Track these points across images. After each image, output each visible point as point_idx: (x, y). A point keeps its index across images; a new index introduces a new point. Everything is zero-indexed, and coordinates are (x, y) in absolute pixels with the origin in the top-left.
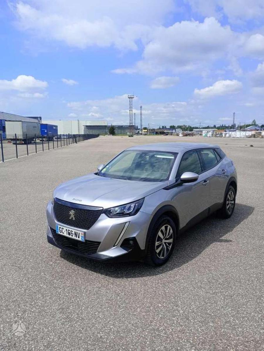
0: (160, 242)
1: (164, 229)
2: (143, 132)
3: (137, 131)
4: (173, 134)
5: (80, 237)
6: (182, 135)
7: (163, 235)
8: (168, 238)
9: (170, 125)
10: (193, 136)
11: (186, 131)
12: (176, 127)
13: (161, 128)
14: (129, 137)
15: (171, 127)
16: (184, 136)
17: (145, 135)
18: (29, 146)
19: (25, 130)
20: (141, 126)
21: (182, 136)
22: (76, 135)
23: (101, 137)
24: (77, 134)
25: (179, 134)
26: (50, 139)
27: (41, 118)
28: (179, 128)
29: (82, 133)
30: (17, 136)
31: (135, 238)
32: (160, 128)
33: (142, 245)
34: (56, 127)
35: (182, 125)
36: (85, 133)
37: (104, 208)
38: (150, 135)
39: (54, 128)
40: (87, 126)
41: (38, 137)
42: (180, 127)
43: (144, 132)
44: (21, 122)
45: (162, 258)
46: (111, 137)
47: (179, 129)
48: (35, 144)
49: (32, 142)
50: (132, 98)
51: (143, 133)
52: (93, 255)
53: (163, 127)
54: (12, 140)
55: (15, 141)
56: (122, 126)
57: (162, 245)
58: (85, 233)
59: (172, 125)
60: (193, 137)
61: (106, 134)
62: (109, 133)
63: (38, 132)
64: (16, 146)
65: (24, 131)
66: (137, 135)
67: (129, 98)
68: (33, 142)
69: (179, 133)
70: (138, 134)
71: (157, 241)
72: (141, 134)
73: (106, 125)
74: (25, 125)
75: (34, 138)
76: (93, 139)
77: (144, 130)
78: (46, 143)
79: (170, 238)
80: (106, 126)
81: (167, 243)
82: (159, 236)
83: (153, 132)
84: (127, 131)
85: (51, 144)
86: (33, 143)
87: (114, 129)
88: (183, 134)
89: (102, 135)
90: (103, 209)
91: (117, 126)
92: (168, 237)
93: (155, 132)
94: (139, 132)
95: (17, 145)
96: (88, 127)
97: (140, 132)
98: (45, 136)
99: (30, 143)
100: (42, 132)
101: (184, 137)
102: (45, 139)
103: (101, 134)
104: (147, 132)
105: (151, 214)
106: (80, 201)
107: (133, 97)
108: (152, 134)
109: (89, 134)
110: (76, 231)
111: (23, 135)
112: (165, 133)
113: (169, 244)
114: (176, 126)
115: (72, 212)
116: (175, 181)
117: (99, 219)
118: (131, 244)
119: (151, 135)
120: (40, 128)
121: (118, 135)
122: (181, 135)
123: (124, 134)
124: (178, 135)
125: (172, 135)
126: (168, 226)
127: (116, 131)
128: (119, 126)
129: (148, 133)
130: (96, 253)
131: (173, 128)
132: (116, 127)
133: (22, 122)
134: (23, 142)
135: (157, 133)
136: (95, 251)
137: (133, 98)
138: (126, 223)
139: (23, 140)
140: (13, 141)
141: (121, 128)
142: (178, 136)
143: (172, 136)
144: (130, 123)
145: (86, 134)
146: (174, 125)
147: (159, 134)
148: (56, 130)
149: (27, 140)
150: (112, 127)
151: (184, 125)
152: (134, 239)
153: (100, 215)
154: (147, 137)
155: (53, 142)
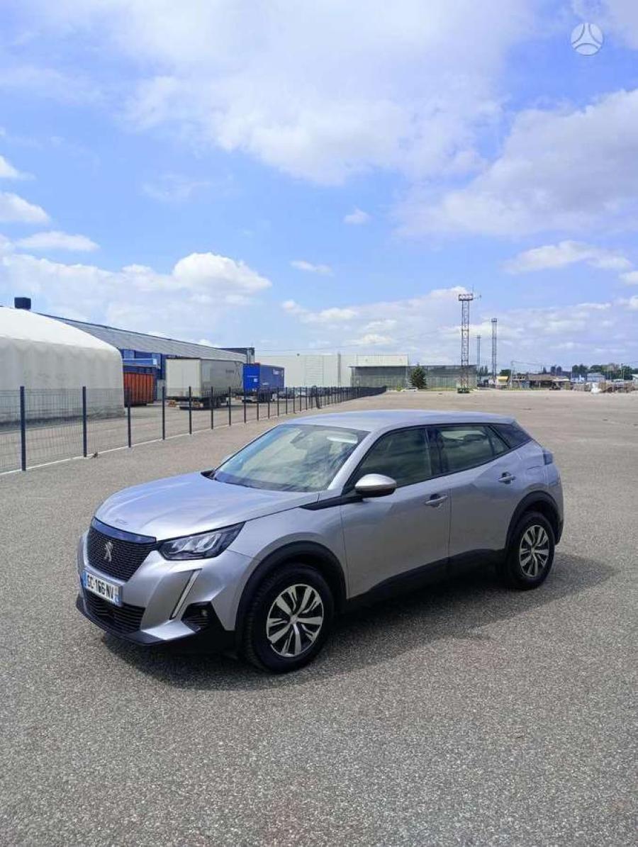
0: (280, 619)
1: (292, 594)
2: (497, 381)
3: (483, 379)
4: (575, 388)
5: (114, 597)
6: (600, 390)
7: (290, 604)
8: (305, 614)
9: (573, 365)
10: (627, 392)
11: (615, 380)
12: (589, 368)
13: (548, 370)
14: (460, 392)
15: (575, 368)
16: (604, 392)
17: (503, 388)
18: (215, 412)
19: (207, 379)
20: (494, 366)
21: (601, 392)
22: (332, 388)
23: (391, 394)
24: (333, 386)
25: (592, 387)
26: (264, 398)
27: (252, 350)
28: (597, 371)
29: (346, 383)
30: (192, 391)
31: (209, 603)
32: (545, 372)
33: (228, 621)
34: (281, 370)
35: (607, 364)
36: (353, 384)
37: (158, 540)
38: (514, 388)
39: (276, 373)
40: (358, 368)
41: (238, 394)
42: (597, 369)
43: (500, 381)
44: (199, 361)
45: (290, 655)
46: (417, 393)
47: (596, 374)
48: (228, 408)
49: (222, 404)
50: (468, 300)
51: (497, 383)
52: (133, 635)
53: (553, 368)
54: (177, 399)
55: (188, 403)
56: (444, 367)
57: (288, 627)
58: (121, 588)
59: (578, 365)
60: (628, 394)
61: (404, 386)
62: (410, 384)
63: (237, 382)
64: (190, 413)
65: (205, 380)
66: (481, 389)
67: (460, 300)
68: (225, 404)
69: (591, 385)
70: (483, 385)
71: (271, 617)
72: (493, 386)
73: (405, 364)
74: (209, 366)
75: (226, 395)
76: (368, 397)
77: (499, 378)
78: (251, 407)
79: (315, 613)
80: (403, 368)
81: (303, 626)
82: (276, 606)
83: (523, 382)
84: (456, 379)
85: (263, 408)
86: (224, 407)
87: (423, 376)
88: (601, 385)
89: (392, 387)
90: (156, 542)
91: (430, 366)
92: (306, 611)
93: (529, 382)
94: (487, 381)
95: (193, 412)
96: (361, 370)
97: (491, 382)
98: (253, 390)
99: (218, 407)
100: (248, 383)
101: (603, 394)
102: (254, 399)
103: (390, 387)
104: (507, 381)
105: (254, 556)
106: (125, 523)
107: (471, 297)
108: (521, 386)
109: (362, 385)
110: (109, 584)
111: (203, 388)
112: (554, 384)
113: (312, 628)
114: (589, 365)
115: (109, 546)
116: (339, 494)
117: (145, 561)
118: (203, 617)
119: (518, 388)
120: (241, 373)
121: (433, 387)
122: (595, 389)
123: (447, 387)
124: (587, 389)
125: (571, 389)
126: (306, 587)
127: (428, 380)
128: (437, 366)
129: (511, 383)
130: (138, 630)
131: (580, 371)
132: (429, 369)
133: (202, 360)
134: (202, 405)
135: (533, 384)
136: (137, 627)
137: (472, 299)
138: (194, 571)
139: (202, 400)
140: (179, 403)
141: (441, 371)
142: (587, 392)
143: (573, 391)
144: (462, 361)
145: (355, 386)
146: (584, 365)
147: (537, 386)
148: (281, 379)
149: (211, 401)
150: (418, 371)
151: (612, 364)
152: (209, 606)
153: (148, 554)
154: (506, 393)
155: (267, 404)
